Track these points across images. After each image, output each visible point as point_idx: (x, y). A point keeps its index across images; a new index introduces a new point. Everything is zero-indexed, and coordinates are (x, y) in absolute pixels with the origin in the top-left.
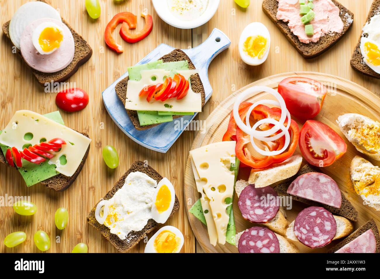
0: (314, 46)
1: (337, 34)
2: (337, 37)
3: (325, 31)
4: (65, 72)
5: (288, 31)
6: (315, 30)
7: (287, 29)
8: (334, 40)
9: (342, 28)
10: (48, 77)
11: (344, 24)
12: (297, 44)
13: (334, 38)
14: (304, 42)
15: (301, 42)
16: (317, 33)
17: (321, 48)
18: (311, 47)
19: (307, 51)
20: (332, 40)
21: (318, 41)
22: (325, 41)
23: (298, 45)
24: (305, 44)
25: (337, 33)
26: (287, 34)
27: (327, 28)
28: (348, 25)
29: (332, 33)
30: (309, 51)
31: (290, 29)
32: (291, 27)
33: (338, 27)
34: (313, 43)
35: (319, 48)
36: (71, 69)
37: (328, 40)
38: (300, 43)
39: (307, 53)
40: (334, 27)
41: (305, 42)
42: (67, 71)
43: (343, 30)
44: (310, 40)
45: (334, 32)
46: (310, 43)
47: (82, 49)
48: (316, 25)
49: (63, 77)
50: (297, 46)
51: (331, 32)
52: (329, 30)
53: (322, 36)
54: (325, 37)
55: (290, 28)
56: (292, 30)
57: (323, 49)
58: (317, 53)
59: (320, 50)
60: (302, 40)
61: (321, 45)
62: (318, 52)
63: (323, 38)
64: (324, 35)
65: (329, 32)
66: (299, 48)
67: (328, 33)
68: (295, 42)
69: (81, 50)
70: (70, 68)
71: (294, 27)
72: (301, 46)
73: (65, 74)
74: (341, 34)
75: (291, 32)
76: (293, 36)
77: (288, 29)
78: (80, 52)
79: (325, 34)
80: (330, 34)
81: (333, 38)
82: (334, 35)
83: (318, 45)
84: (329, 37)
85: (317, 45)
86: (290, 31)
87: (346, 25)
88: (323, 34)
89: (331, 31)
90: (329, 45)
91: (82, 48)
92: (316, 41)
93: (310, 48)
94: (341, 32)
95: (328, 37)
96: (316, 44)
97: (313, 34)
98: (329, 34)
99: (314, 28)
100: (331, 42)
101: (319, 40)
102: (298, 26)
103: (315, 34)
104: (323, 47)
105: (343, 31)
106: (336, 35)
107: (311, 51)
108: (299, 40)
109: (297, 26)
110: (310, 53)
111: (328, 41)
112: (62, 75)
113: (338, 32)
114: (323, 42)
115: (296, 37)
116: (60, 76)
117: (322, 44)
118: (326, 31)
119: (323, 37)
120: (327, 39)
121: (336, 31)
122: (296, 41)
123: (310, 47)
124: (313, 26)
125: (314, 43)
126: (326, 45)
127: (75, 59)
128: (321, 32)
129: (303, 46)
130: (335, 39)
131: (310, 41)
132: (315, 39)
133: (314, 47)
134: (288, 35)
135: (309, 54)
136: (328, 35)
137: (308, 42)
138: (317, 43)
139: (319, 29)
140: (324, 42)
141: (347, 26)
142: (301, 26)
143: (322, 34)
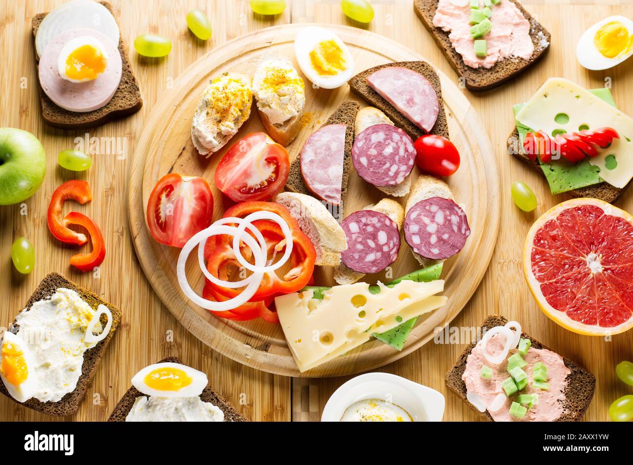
0: (486, 74)
1: (523, 61)
2: (522, 65)
3: (504, 53)
4: (85, 118)
5: (449, 45)
6: (490, 49)
7: (446, 42)
8: (517, 69)
9: (532, 53)
10: (59, 114)
11: (535, 48)
12: (459, 67)
13: (518, 65)
14: (470, 65)
15: (466, 64)
16: (492, 54)
17: (495, 78)
18: (480, 75)
19: (474, 79)
20: (514, 68)
21: (492, 67)
22: (503, 69)
23: (461, 69)
24: (472, 68)
25: (522, 59)
26: (446, 50)
27: (508, 49)
28: (542, 50)
29: (515, 59)
30: (477, 80)
31: (451, 43)
32: (454, 40)
33: (525, 50)
34: (484, 68)
35: (492, 77)
36: (96, 117)
37: (508, 67)
38: (464, 66)
39: (472, 83)
40: (519, 50)
41: (473, 65)
42: (89, 117)
43: (533, 56)
44: (479, 64)
45: (518, 57)
46: (479, 68)
47: (127, 96)
48: (492, 42)
49: (79, 123)
50: (459, 70)
51: (513, 56)
52: (511, 52)
53: (500, 60)
54: (504, 62)
55: (451, 41)
56: (454, 45)
57: (498, 80)
58: (488, 84)
59: (495, 81)
60: (468, 62)
61: (496, 74)
62: (490, 83)
63: (501, 64)
64: (502, 60)
65: (511, 57)
66: (462, 73)
67: (509, 57)
68: (457, 64)
69: (124, 97)
70: (95, 115)
71: (458, 41)
72: (465, 71)
73: (85, 120)
74: (529, 62)
75: (453, 47)
76: (455, 54)
77: (448, 43)
78: (122, 99)
79: (505, 58)
80: (512, 60)
81: (515, 66)
82: (517, 61)
83: (492, 73)
84: (509, 64)
85: (490, 73)
86: (451, 46)
87: (538, 49)
88: (501, 57)
89: (514, 54)
90: (508, 76)
91: (129, 94)
92: (488, 66)
93: (478, 75)
94: (529, 58)
95: (507, 63)
96: (489, 71)
97: (486, 55)
98: (511, 58)
99: (488, 47)
100: (511, 71)
101: (493, 65)
102: (465, 40)
103: (488, 56)
104: (499, 77)
105: (532, 58)
106: (521, 62)
107: (479, 81)
108: (462, 62)
109: (462, 40)
110: (478, 84)
111: (507, 69)
112: (78, 120)
113: (524, 57)
114: (499, 70)
115: (460, 57)
116: (76, 120)
117: (498, 72)
118: (507, 54)
119: (501, 62)
120: (507, 65)
121: (521, 56)
122: (459, 63)
123: (478, 73)
124: (487, 44)
125: (486, 69)
126: (503, 75)
127: (109, 105)
128: (499, 55)
129: (469, 72)
130: (518, 67)
131: (480, 66)
132: (488, 63)
133: (486, 76)
134: (447, 52)
135: (476, 85)
136: (508, 59)
137: (476, 66)
138: (491, 69)
139: (497, 49)
140: (501, 69)
141: (538, 51)
142: (468, 40)
143: (499, 57)
